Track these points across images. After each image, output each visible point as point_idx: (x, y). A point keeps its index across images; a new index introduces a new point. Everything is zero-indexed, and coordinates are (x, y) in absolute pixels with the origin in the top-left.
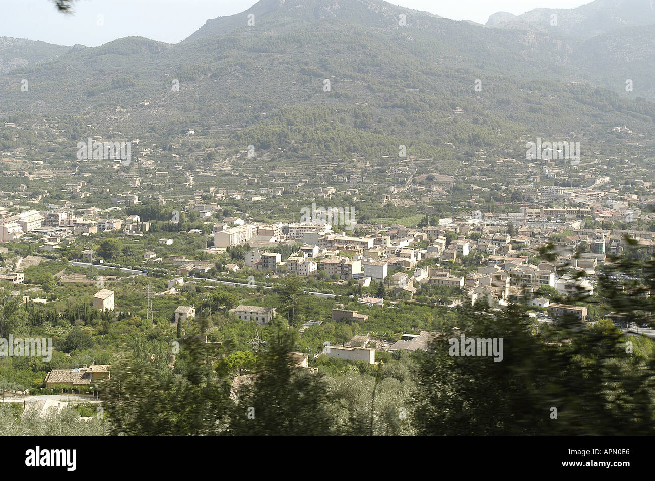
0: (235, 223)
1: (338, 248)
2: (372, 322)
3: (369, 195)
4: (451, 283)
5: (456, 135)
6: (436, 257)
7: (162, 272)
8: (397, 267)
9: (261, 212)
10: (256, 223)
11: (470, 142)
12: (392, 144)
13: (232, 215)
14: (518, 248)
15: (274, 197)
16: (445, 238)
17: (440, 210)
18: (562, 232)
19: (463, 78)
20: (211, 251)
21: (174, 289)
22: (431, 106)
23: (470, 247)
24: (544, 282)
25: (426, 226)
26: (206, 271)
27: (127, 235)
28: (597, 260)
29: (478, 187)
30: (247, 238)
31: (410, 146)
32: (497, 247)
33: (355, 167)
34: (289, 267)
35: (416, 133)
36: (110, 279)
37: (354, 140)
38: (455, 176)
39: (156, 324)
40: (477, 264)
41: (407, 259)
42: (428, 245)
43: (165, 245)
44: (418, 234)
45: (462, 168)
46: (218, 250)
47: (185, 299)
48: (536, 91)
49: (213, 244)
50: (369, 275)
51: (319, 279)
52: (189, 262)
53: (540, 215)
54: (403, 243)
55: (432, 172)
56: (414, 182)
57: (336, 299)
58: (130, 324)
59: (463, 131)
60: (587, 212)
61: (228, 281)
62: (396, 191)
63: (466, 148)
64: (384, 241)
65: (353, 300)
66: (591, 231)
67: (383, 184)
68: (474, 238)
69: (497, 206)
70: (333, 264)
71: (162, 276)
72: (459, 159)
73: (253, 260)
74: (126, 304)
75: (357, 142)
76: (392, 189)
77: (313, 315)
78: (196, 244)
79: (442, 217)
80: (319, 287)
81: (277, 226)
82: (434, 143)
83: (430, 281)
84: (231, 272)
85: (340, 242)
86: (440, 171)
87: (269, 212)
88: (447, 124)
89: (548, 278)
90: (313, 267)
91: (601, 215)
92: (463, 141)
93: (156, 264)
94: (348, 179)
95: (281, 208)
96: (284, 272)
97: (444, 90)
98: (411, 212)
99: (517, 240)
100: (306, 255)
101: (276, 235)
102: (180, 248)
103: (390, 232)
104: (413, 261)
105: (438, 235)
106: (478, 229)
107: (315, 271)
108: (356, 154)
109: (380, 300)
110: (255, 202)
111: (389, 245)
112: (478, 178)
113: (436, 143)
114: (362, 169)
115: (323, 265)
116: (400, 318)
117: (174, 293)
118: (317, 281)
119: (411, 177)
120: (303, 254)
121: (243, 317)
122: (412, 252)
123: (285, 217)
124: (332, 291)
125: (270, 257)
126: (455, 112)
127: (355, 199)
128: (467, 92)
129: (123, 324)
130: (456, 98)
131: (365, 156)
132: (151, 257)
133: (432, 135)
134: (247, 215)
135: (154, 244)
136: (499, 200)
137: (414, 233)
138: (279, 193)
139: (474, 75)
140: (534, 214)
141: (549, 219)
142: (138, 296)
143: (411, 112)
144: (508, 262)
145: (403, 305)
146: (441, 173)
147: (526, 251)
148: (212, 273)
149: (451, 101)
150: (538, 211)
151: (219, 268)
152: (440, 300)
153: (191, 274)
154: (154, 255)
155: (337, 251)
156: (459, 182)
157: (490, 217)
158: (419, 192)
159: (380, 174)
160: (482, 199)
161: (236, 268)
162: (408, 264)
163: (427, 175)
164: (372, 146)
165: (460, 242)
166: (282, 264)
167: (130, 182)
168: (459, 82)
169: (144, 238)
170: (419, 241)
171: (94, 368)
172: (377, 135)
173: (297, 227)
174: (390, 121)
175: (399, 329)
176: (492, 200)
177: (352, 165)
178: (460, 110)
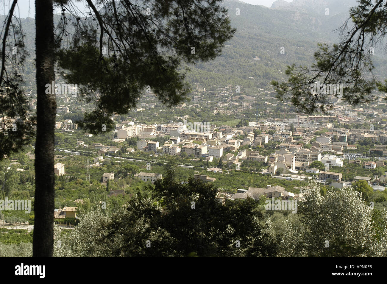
0: (129, 124)
1: (192, 139)
2: (218, 182)
3: (206, 108)
4: (260, 160)
5: (256, 73)
6: (249, 144)
7: (89, 153)
8: (227, 150)
9: (143, 118)
10: (141, 124)
11: (264, 77)
12: (219, 78)
13: (126, 119)
14: (297, 139)
15: (150, 109)
16: (254, 133)
17: (249, 116)
18: (322, 130)
19: (259, 39)
20: (116, 140)
21: (98, 163)
22: (240, 56)
23: (269, 138)
24: (315, 159)
25: (241, 126)
26: (115, 152)
27: (64, 131)
28: (344, 146)
29: (269, 103)
30: (136, 133)
31: (229, 79)
32: (284, 139)
33: (197, 91)
34: (164, 150)
35: (232, 71)
36: (58, 157)
37: (196, 75)
38: (255, 97)
39: (92, 183)
40: (274, 148)
41: (232, 145)
42: (244, 137)
43: (88, 137)
44: (237, 131)
45: (260, 92)
46: (120, 140)
47: (106, 169)
48: (302, 47)
49: (117, 137)
50: (212, 155)
51: (182, 157)
52: (104, 147)
53: (307, 120)
54: (229, 136)
55: (242, 94)
56: (232, 100)
57: (194, 169)
58: (77, 183)
59: (260, 70)
60: (335, 118)
61: (129, 158)
62: (221, 106)
63: (262, 81)
64: (218, 135)
65: (204, 170)
66: (339, 129)
67: (214, 101)
68: (271, 133)
69: (282, 115)
70: (190, 148)
71: (89, 155)
72: (258, 87)
73: (142, 146)
74: (71, 172)
75: (198, 76)
76: (219, 104)
77: (183, 178)
78: (107, 137)
79: (250, 121)
80: (184, 162)
81: (154, 126)
82: (243, 77)
83: (248, 158)
84: (130, 153)
85: (192, 135)
86: (247, 94)
87: (147, 118)
88: (250, 66)
89: (317, 156)
90: (178, 150)
91: (343, 120)
92: (259, 76)
93: (84, 148)
94: (193, 98)
95: (154, 115)
96: (161, 153)
97: (248, 46)
98: (231, 118)
99: (296, 135)
100: (173, 143)
101: (154, 131)
102: (97, 139)
103: (221, 130)
104: (236, 147)
105: (249, 132)
106: (273, 128)
107: (179, 153)
108: (197, 83)
109: (220, 169)
110: (139, 112)
111: (221, 137)
112: (269, 98)
113: (244, 77)
114: (201, 92)
115: (184, 149)
116: (234, 180)
117: (99, 165)
118: (181, 158)
119: (230, 97)
120: (171, 142)
121: (143, 179)
122: (236, 142)
123: (157, 121)
124: (191, 164)
125: (153, 144)
126: (255, 59)
127: (198, 110)
128: (261, 47)
129: (72, 183)
130: (255, 51)
131: (203, 85)
132: (81, 144)
133: (241, 73)
134: (135, 119)
135: (82, 136)
136: (282, 111)
137: (235, 130)
138: (153, 107)
139: (265, 37)
140: (304, 119)
141: (313, 122)
142: (77, 167)
143: (229, 59)
144: (292, 147)
145: (234, 172)
146: (248, 95)
147: (302, 141)
148: (119, 154)
149: (252, 53)
150: (306, 117)
151: (123, 150)
152: (255, 169)
153: (106, 154)
154: (83, 143)
155: (192, 141)
156: (258, 101)
157: (278, 121)
158: (235, 106)
159: (211, 95)
160: (273, 111)
161: (133, 151)
162: (234, 148)
163: (239, 96)
164: (207, 79)
165: (263, 136)
166: (160, 148)
167: (63, 100)
168: (257, 41)
169: (75, 133)
170: (238, 135)
171: (67, 209)
172: (210, 73)
173: (166, 126)
174: (217, 64)
175: (235, 186)
176: (279, 111)
177: (195, 90)
178: (257, 58)
